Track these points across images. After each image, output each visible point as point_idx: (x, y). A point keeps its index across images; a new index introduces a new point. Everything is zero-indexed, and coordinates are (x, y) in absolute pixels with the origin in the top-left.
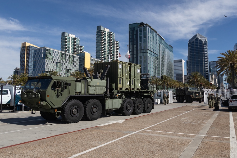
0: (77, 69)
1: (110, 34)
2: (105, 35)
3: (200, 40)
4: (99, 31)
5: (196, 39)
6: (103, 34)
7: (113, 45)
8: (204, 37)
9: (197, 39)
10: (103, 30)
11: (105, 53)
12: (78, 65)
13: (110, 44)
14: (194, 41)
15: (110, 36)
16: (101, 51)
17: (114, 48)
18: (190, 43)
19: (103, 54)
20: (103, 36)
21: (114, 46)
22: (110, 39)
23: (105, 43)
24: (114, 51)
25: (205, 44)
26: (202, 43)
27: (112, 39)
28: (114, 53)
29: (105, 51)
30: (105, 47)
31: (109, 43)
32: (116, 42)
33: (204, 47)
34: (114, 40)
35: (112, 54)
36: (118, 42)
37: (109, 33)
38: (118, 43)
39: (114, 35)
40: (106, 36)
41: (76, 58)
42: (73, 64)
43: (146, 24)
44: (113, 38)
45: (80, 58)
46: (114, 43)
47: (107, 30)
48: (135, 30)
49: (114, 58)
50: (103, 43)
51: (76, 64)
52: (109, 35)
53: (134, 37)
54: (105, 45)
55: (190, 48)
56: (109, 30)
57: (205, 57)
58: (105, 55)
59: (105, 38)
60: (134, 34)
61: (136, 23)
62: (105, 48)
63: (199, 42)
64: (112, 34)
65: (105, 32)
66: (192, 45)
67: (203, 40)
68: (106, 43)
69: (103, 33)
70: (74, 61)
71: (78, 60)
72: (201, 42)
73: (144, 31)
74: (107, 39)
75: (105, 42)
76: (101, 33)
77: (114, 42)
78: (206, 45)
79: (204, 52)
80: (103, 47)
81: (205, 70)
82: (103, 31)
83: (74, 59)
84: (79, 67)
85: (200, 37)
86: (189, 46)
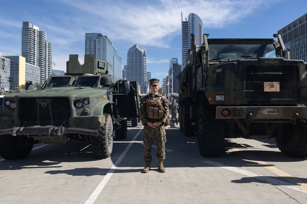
0: (8, 75)
1: (41, 34)
2: (34, 34)
3: (139, 51)
4: (26, 28)
5: (135, 50)
6: (32, 33)
7: (44, 47)
8: (143, 48)
9: (137, 49)
10: (32, 27)
11: (34, 56)
12: (10, 70)
13: (41, 46)
14: (133, 51)
15: (41, 36)
16: (29, 53)
17: (46, 51)
18: (129, 52)
19: (32, 58)
20: (32, 35)
21: (46, 49)
22: (41, 40)
23: (34, 44)
24: (46, 55)
25: (144, 55)
26: (141, 55)
27: (43, 40)
28: (46, 57)
29: (34, 54)
30: (34, 48)
31: (39, 44)
32: (49, 44)
33: (143, 58)
34: (45, 41)
35: (44, 58)
36: (50, 44)
37: (39, 32)
38: (50, 46)
39: (45, 36)
40: (36, 36)
41: (7, 62)
42: (3, 69)
43: (106, 37)
44: (45, 39)
45: (11, 62)
46: (46, 45)
47: (36, 28)
48: (93, 40)
49: (46, 63)
50: (32, 44)
51: (6, 69)
52: (39, 34)
53: (91, 47)
54: (34, 46)
55: (129, 58)
56: (38, 28)
57: (144, 69)
58: (34, 58)
59: (34, 38)
60: (92, 44)
61: (93, 33)
62: (34, 50)
63: (139, 53)
64: (43, 34)
65: (34, 30)
66: (131, 55)
67: (142, 51)
68: (36, 44)
69: (32, 31)
70: (4, 66)
71: (10, 64)
72: (140, 53)
73: (103, 43)
74: (37, 39)
75: (34, 42)
76: (29, 31)
77: (46, 43)
78: (145, 57)
79: (143, 63)
80: (31, 48)
81: (143, 82)
82: (32, 29)
83: (5, 63)
84: (11, 73)
85: (140, 48)
86: (128, 56)
